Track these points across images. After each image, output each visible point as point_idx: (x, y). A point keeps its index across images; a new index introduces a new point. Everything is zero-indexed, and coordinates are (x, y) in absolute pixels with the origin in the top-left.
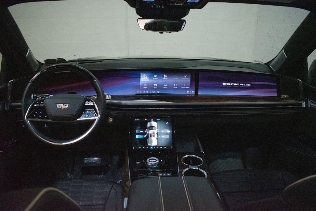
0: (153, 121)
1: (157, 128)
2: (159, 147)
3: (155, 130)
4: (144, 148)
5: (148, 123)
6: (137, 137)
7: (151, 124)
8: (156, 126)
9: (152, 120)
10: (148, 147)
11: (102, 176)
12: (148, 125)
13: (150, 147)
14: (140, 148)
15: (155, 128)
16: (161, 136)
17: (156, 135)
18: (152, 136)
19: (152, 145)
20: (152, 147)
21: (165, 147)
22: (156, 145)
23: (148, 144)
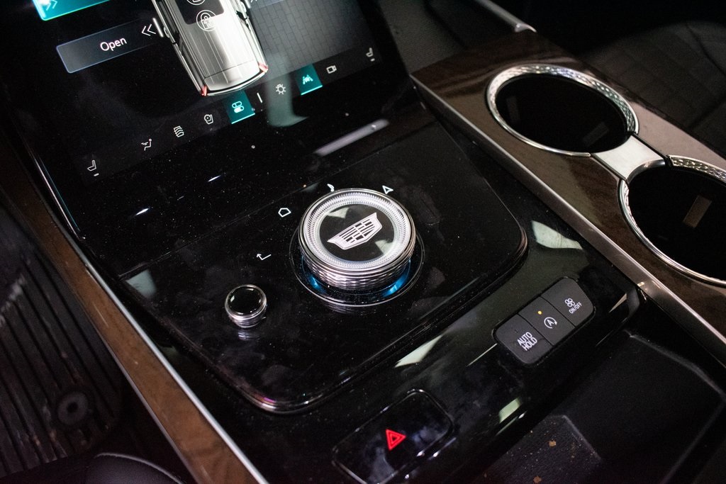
4: (178, 131)
6: (72, 58)
10: (209, 119)
13: (221, 104)
14: (147, 145)
18: (198, 8)
19: (230, 82)
20: (238, 104)
21: (334, 68)
22: (261, 71)
23: (199, 89)
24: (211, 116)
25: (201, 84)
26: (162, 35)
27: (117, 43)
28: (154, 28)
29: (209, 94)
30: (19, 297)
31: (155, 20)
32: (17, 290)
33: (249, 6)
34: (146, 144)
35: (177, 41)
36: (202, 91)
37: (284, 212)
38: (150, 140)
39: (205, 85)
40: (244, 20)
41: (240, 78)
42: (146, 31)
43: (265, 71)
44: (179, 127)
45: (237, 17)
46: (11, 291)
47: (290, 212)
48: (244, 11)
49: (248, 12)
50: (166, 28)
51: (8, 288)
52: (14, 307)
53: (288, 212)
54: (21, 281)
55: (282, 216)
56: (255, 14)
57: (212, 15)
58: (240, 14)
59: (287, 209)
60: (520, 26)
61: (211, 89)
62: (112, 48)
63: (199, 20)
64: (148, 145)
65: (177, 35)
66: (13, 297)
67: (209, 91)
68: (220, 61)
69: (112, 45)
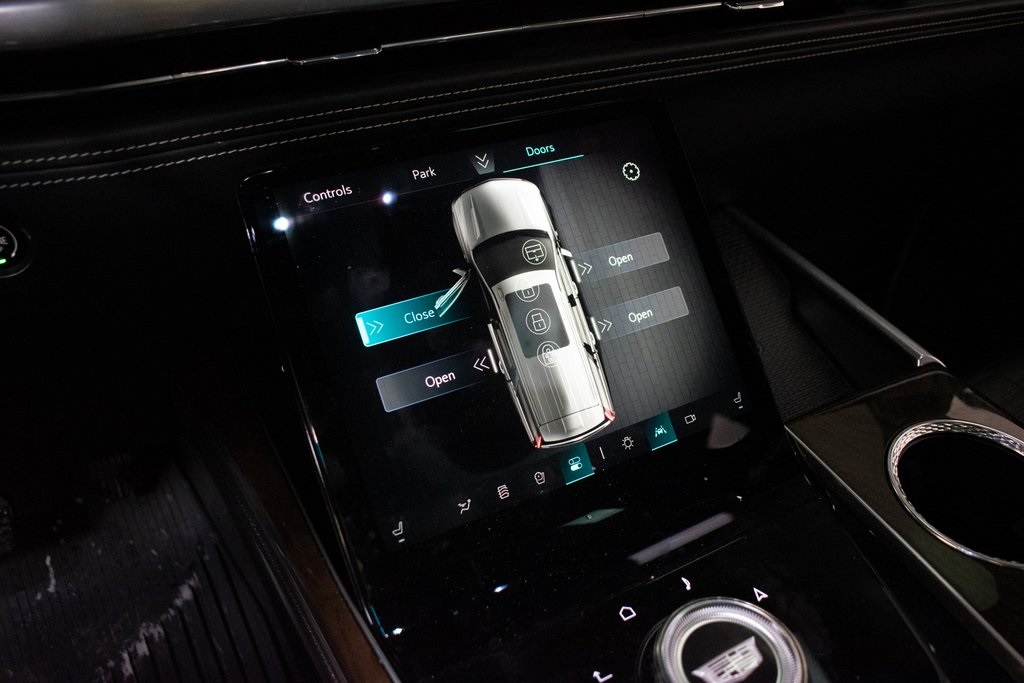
0: (498, 174)
1: (560, 244)
2: (642, 430)
3: (547, 264)
4: (503, 492)
5: (458, 209)
6: (392, 393)
7: (487, 213)
8: (542, 222)
9: (484, 165)
10: (540, 477)
11: (51, 589)
12: (466, 230)
13: (557, 458)
14: (464, 507)
15: (540, 243)
16: (621, 320)
17: (571, 318)
18: (541, 339)
19: (569, 431)
20: (575, 461)
21: (693, 417)
22: (607, 419)
23: (532, 439)
24: (542, 474)
25: (535, 433)
26: (496, 370)
27: (444, 379)
28: (488, 362)
29: (543, 447)
30: (187, 603)
31: (490, 352)
32: (186, 593)
33: (599, 338)
34: (463, 505)
35: (513, 379)
36: (535, 443)
37: (627, 613)
38: (469, 501)
39: (539, 435)
40: (592, 354)
41: (581, 427)
42: (478, 365)
43: (612, 418)
44: (505, 486)
45: (583, 350)
46: (177, 594)
47: (634, 614)
48: (592, 343)
49: (598, 345)
50: (502, 361)
51: (175, 589)
52: (179, 617)
53: (632, 614)
54: (192, 583)
55: (625, 619)
56: (606, 348)
57: (556, 348)
58: (587, 347)
59: (630, 609)
60: (923, 356)
61: (546, 440)
62: (438, 384)
63: (540, 353)
64: (466, 507)
65: (512, 371)
66: (178, 602)
67: (543, 443)
68: (560, 405)
69: (439, 381)
